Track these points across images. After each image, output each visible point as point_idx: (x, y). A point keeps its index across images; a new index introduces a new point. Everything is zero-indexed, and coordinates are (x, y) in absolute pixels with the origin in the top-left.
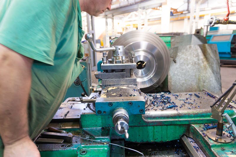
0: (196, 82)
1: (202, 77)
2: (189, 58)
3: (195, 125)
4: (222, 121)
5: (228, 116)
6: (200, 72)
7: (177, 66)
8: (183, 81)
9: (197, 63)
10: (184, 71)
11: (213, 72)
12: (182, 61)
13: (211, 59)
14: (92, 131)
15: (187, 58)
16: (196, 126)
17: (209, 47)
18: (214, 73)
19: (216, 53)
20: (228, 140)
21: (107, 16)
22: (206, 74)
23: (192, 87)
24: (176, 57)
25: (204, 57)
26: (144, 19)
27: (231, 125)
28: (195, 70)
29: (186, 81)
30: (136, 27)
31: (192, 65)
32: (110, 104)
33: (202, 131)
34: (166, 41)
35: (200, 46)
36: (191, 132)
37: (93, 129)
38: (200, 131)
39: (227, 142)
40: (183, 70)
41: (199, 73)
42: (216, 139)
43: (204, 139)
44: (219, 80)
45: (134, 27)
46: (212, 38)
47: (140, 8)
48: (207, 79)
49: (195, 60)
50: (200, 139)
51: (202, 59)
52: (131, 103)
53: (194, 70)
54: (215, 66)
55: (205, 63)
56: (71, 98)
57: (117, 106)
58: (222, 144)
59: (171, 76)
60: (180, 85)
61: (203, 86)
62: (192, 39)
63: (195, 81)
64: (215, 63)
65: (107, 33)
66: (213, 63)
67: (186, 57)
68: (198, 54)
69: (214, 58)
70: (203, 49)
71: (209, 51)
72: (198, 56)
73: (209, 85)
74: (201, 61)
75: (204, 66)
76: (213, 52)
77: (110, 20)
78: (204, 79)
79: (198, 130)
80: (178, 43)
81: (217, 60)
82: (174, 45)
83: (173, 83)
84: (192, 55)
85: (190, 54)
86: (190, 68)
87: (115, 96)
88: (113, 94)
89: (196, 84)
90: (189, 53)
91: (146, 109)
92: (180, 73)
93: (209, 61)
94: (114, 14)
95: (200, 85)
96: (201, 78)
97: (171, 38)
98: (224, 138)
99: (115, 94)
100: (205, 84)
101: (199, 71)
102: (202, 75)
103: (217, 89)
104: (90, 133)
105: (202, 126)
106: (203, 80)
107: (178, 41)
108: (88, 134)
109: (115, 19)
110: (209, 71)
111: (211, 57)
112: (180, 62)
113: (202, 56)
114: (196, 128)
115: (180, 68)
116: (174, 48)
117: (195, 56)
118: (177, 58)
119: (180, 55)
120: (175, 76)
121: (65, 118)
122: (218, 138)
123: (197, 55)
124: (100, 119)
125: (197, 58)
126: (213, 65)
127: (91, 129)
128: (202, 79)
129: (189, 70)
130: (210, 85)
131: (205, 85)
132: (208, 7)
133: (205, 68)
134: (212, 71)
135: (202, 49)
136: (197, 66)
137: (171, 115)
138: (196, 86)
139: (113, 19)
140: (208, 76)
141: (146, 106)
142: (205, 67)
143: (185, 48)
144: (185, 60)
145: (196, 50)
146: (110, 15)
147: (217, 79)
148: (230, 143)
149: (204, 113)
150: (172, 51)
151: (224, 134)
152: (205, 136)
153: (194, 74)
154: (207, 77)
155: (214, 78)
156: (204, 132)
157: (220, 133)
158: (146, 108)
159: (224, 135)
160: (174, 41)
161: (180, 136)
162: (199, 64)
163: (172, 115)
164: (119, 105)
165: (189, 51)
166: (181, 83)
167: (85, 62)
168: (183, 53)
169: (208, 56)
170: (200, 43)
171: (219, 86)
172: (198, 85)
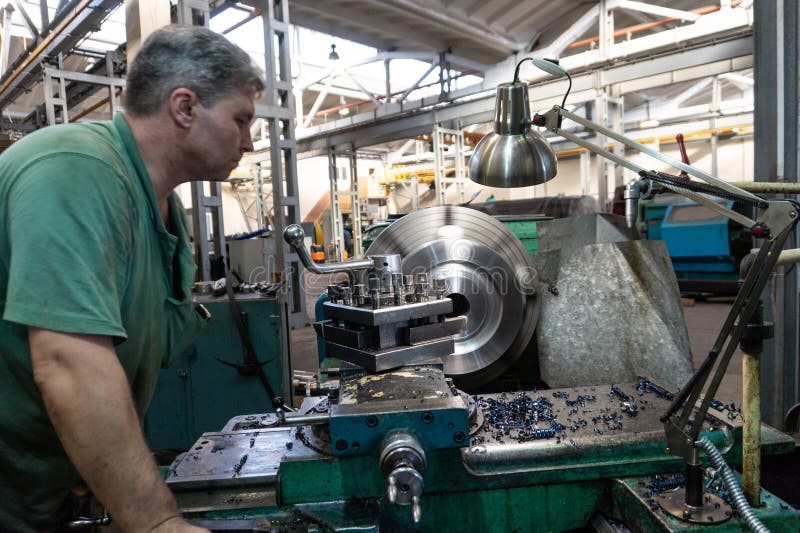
0: (621, 352)
1: (635, 335)
2: (593, 281)
3: (627, 480)
4: (697, 462)
5: (710, 446)
6: (629, 323)
7: (562, 306)
8: (583, 351)
9: (616, 294)
10: (583, 320)
11: (665, 319)
12: (575, 290)
13: (655, 283)
14: (323, 511)
15: (589, 283)
16: (629, 484)
17: (646, 250)
18: (667, 323)
19: (666, 266)
20: (718, 517)
21: (333, 148)
22: (645, 326)
23: (610, 368)
24: (556, 279)
25: (635, 276)
26: (453, 158)
27: (722, 472)
28: (614, 317)
29: (591, 349)
30: (427, 182)
31: (604, 300)
32: (372, 421)
33: (646, 495)
34: (525, 234)
35: (620, 245)
36: (616, 503)
37: (328, 505)
38: (640, 495)
39: (715, 520)
40: (579, 316)
41: (627, 325)
42: (684, 515)
43: (653, 518)
44: (683, 342)
45: (422, 182)
46: (668, 212)
47: (440, 126)
48: (649, 342)
49: (612, 285)
50: (643, 521)
51: (630, 284)
52: (428, 417)
53: (610, 316)
54: (668, 303)
55: (641, 294)
56: (242, 419)
57: (392, 427)
58: (703, 527)
59: (546, 335)
60: (575, 362)
61: (643, 364)
62: (598, 227)
63: (619, 350)
64: (666, 294)
65: (335, 202)
66: (663, 296)
67: (585, 278)
68: (618, 268)
69: (663, 279)
70: (630, 255)
71: (646, 259)
72: (618, 274)
73: (657, 360)
74: (627, 291)
75: (638, 303)
76: (658, 264)
77: (343, 163)
78: (641, 342)
79: (634, 493)
80: (558, 238)
81: (670, 284)
82: (549, 244)
83: (554, 357)
84: (602, 271)
85: (595, 270)
86: (600, 309)
87: (381, 398)
88: (376, 395)
89: (620, 358)
90: (591, 267)
91: (473, 439)
92: (573, 325)
93: (650, 287)
94: (356, 145)
95: (633, 360)
96: (634, 338)
97: (538, 225)
98: (708, 510)
99: (381, 394)
100: (645, 357)
101: (625, 318)
102: (635, 331)
103: (682, 370)
104: (319, 519)
105: (647, 481)
106: (639, 345)
107: (558, 234)
108: (315, 521)
109: (361, 158)
110: (654, 316)
111: (654, 276)
112: (571, 295)
113: (628, 277)
114: (630, 489)
115: (569, 310)
116: (549, 253)
117: (609, 274)
118: (560, 281)
119: (568, 272)
120: (557, 335)
121: (237, 477)
122: (690, 510)
123: (615, 272)
124: (338, 473)
125: (616, 280)
126: (662, 301)
127: (321, 506)
128: (637, 341)
129: (596, 316)
130: (662, 358)
131: (646, 360)
132: (648, 120)
133: (642, 309)
134: (662, 319)
135: (627, 256)
136: (617, 304)
137: (548, 452)
138: (621, 363)
139: (354, 158)
140: (652, 333)
141: (474, 430)
142: (641, 305)
143: (579, 253)
144: (582, 287)
145: (613, 258)
146: (345, 147)
147: (679, 341)
148: (725, 524)
149: (640, 443)
150: (544, 261)
151: (708, 500)
152: (655, 509)
153: (613, 329)
154: (649, 335)
155: (670, 338)
156: (653, 498)
157: (695, 497)
158: (473, 435)
159: (709, 503)
160: (547, 235)
161: (586, 515)
162: (622, 298)
163: (549, 454)
164: (397, 423)
165: (592, 262)
166: (577, 356)
167: (272, 299)
168: (575, 267)
169: (645, 273)
170: (622, 238)
171: (685, 360)
172: (628, 360)
